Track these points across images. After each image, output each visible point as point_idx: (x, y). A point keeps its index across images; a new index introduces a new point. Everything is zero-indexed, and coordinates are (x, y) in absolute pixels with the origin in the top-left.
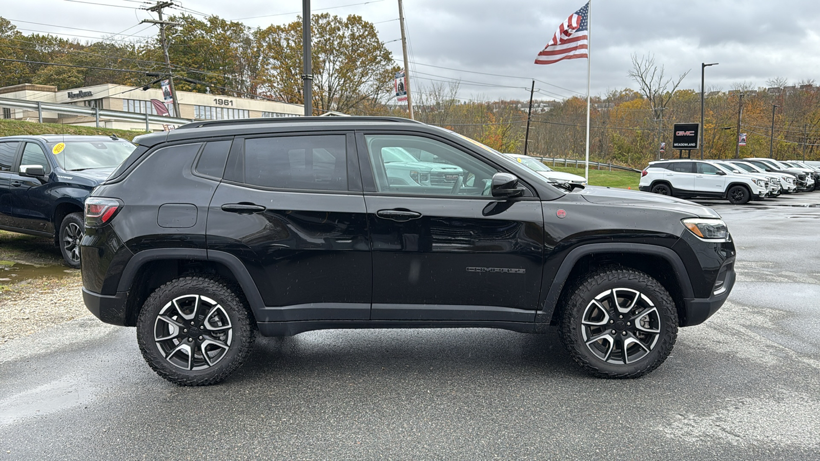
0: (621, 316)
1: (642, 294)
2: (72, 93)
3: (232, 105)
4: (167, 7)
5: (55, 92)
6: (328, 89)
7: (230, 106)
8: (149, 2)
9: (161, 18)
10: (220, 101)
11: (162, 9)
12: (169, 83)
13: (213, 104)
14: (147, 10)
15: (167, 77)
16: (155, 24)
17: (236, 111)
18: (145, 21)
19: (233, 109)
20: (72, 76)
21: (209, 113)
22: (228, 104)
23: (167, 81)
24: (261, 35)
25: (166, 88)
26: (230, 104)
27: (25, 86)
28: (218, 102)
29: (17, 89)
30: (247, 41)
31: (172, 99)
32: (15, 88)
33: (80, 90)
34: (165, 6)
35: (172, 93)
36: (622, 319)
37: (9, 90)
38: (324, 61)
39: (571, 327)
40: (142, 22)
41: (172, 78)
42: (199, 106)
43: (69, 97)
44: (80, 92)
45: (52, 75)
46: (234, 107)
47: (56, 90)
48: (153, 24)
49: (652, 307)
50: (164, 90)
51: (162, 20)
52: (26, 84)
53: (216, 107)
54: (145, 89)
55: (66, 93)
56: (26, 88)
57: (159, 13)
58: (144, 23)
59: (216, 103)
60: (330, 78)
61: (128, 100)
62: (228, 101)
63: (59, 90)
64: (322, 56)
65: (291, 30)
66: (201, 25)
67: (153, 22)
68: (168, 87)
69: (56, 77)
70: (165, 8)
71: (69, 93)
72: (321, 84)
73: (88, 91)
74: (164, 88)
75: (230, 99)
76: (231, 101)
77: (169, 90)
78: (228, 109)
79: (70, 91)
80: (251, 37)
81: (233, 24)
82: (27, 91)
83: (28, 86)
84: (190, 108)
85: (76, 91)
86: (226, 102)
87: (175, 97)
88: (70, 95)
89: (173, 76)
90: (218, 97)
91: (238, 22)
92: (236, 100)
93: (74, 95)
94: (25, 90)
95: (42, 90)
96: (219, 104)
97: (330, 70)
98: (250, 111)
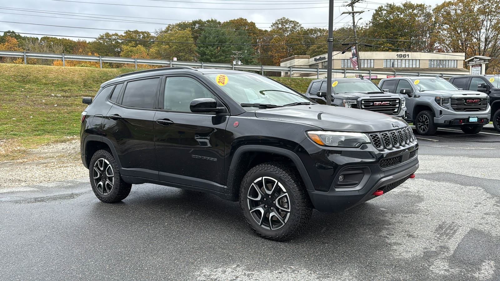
0: (270, 197)
1: (279, 183)
2: (316, 58)
3: (408, 57)
4: (357, 3)
5: (309, 59)
6: (484, 40)
7: (407, 58)
8: (346, 1)
9: (353, 10)
10: (401, 55)
11: (354, 5)
12: (356, 48)
13: (396, 57)
14: (346, 6)
15: (355, 44)
16: (350, 14)
17: (411, 61)
18: (343, 13)
19: (409, 60)
20: (325, 49)
21: (399, 64)
22: (406, 57)
23: (355, 47)
24: (438, 9)
25: (354, 51)
26: (407, 56)
27: (295, 57)
28: (399, 56)
29: (291, 59)
30: (428, 15)
31: (356, 58)
32: (290, 58)
33: (320, 56)
34: (356, 2)
35: (357, 54)
36: (270, 198)
37: (288, 60)
38: (483, 21)
39: (241, 199)
40: (342, 14)
41: (357, 45)
42: (387, 60)
43: (315, 61)
44: (320, 57)
45: (315, 49)
46: (410, 58)
47: (310, 58)
48: (349, 14)
49: (285, 193)
50: (352, 53)
51: (353, 11)
52: (295, 56)
53: (398, 60)
54: (343, 53)
55: (313, 59)
56: (295, 58)
57: (352, 7)
58: (343, 14)
59: (398, 57)
60: (487, 31)
61: (344, 60)
62: (406, 55)
63: (311, 57)
64: (482, 17)
65: (459, 3)
66: (398, 9)
67: (348, 13)
68: (355, 50)
69: (317, 50)
70: (355, 3)
71: (315, 59)
72: (479, 37)
73: (324, 56)
74: (352, 51)
75: (407, 53)
76: (408, 55)
77: (355, 52)
78: (406, 60)
79: (315, 57)
80: (431, 12)
81: (418, 6)
82: (295, 59)
83: (296, 57)
84: (381, 61)
85: (318, 57)
86: (405, 56)
87: (358, 56)
88: (316, 60)
89: (357, 44)
90: (399, 53)
91: (421, 4)
92: (412, 54)
93: (317, 59)
94: (294, 59)
95: (302, 58)
96: (400, 57)
97: (487, 26)
98: (420, 60)
